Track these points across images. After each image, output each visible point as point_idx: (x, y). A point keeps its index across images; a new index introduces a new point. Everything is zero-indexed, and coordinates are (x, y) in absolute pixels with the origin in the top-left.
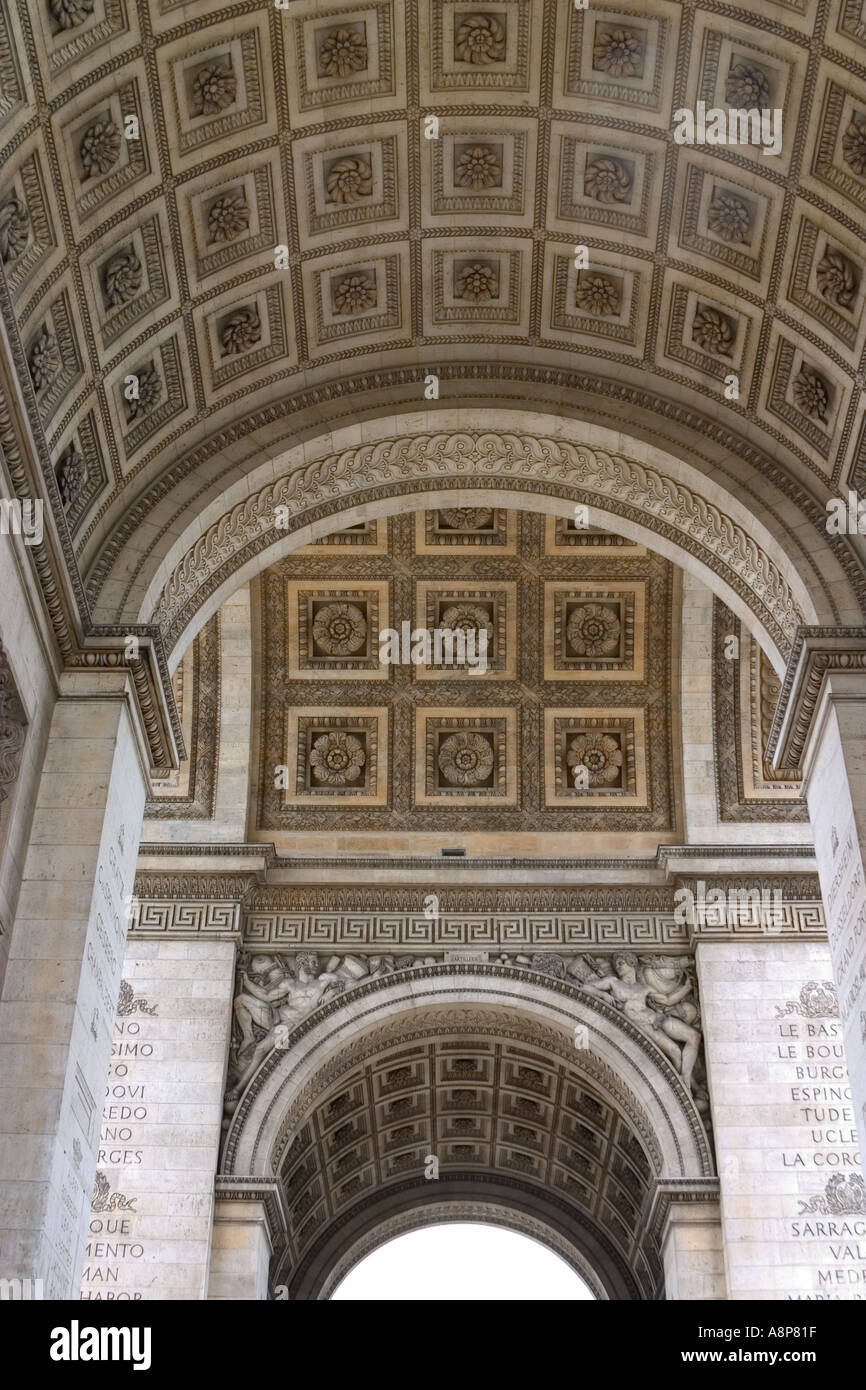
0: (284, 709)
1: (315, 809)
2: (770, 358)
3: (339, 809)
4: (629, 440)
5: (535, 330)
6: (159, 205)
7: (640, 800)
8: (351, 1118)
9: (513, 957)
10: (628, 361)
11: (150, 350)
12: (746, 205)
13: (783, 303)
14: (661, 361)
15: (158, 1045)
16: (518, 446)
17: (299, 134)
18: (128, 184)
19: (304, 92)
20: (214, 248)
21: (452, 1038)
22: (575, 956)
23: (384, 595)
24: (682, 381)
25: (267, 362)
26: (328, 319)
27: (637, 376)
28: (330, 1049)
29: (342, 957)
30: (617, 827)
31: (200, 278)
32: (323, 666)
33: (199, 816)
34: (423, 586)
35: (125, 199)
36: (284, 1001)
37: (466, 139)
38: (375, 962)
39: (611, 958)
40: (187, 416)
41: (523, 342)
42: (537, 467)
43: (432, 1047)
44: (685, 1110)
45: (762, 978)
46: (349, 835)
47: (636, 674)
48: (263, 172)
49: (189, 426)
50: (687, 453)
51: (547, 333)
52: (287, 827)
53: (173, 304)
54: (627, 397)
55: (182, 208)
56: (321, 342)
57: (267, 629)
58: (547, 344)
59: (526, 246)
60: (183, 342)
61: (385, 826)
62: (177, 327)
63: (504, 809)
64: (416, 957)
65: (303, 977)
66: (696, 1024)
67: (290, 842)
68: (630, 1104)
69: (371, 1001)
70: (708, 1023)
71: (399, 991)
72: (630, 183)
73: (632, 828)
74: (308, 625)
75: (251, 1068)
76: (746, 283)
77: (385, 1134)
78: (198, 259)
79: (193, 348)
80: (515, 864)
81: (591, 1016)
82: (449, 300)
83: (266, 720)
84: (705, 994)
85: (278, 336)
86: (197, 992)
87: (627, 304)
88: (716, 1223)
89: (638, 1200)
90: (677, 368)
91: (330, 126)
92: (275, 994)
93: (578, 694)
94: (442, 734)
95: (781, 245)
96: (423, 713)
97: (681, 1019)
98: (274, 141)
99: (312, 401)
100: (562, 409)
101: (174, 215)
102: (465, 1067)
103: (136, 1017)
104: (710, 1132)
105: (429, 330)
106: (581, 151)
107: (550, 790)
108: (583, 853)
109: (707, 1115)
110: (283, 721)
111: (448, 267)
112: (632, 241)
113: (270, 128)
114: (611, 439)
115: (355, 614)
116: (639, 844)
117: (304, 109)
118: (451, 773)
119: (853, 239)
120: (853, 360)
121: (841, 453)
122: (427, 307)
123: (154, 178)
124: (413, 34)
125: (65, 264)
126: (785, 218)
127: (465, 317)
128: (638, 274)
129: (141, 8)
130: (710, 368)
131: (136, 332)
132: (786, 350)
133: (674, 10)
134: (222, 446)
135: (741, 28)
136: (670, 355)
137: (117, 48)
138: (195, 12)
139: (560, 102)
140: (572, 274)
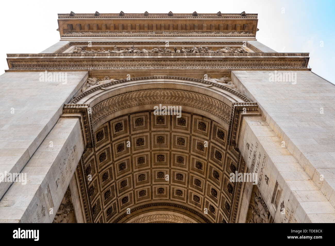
2: (205, 204)
4: (184, 216)
5: (170, 198)
6: (114, 184)
10: (184, 203)
11: (111, 205)
12: (200, 181)
13: (206, 196)
14: (189, 203)
16: (168, 216)
17: (135, 172)
18: (110, 181)
19: (136, 166)
20: (122, 189)
24: (192, 206)
25: (129, 204)
26: (138, 198)
27: (186, 205)
31: (119, 193)
35: (109, 184)
37: (159, 172)
40: (116, 214)
41: (168, 200)
42: (171, 219)
48: (130, 177)
49: (117, 215)
51: (171, 199)
53: (115, 198)
54: (184, 209)
55: (117, 184)
56: (137, 201)
58: (172, 200)
59: (168, 186)
60: (116, 203)
62: (116, 201)
72: (183, 178)
76: (200, 192)
78: (119, 191)
79: (118, 204)
82: (157, 194)
85: (131, 201)
87: (183, 194)
90: (191, 204)
91: (139, 171)
95: (205, 188)
98: (131, 173)
99: (136, 210)
100: (174, 211)
101: (116, 185)
105: (154, 198)
106: (176, 173)
111: (156, 189)
112: (183, 186)
113: (130, 171)
117: (135, 169)
119: (216, 188)
120: (217, 205)
121: (217, 219)
122: (153, 195)
123: (113, 180)
124: (151, 158)
125: (99, 194)
126: (206, 184)
127: (159, 196)
128: (185, 190)
129: (113, 158)
130: (196, 204)
131: (109, 203)
132: (207, 203)
133: (188, 155)
134: (122, 218)
135: (197, 158)
136: (190, 202)
137: (109, 163)
138: (120, 157)
139: (172, 167)
140: (175, 190)
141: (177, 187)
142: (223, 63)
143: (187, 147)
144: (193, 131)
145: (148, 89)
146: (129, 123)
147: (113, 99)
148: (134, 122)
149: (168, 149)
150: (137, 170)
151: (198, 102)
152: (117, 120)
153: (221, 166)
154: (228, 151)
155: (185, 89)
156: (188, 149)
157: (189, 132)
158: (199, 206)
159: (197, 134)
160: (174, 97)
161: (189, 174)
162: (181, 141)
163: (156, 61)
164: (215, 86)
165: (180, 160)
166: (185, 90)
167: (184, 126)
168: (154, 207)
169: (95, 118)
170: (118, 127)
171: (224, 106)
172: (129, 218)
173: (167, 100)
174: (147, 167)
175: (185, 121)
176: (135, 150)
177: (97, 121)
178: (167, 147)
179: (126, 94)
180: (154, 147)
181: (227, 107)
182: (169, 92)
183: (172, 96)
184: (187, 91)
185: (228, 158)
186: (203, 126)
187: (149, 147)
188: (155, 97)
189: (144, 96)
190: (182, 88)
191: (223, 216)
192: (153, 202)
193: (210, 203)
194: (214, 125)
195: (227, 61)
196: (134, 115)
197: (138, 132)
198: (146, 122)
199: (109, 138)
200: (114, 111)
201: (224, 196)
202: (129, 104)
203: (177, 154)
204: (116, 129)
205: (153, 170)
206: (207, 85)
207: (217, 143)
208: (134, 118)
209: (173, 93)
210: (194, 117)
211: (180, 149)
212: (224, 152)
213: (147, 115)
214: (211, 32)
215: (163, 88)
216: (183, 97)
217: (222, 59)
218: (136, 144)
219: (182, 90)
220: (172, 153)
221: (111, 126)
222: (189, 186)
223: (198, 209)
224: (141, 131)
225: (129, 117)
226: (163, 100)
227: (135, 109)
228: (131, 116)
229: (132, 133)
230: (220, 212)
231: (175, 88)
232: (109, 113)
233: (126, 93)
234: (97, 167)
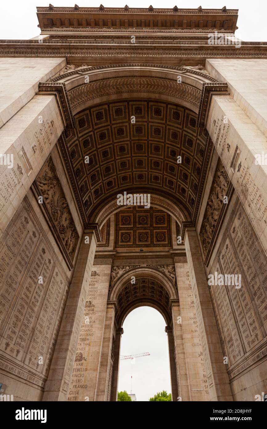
0: (119, 231)
1: (123, 245)
2: (178, 187)
3: (126, 245)
5: (148, 183)
6: (99, 169)
7: (167, 243)
8: (128, 290)
9: (150, 265)
10: (160, 187)
11: (98, 187)
13: (179, 180)
15: (100, 281)
17: (117, 160)
18: (94, 166)
19: (118, 154)
20: (106, 174)
21: (142, 278)
22: (158, 265)
23: (132, 215)
24: (167, 189)
25: (114, 188)
26: (122, 182)
27: (162, 189)
28: (124, 280)
29: (126, 266)
30: (164, 246)
31: (104, 177)
32: (124, 225)
33: (107, 246)
34: (137, 214)
35: (94, 168)
36: (118, 273)
37: (138, 160)
38: (131, 267)
39: (163, 265)
40: (103, 195)
41: (147, 184)
43: (139, 279)
44: (174, 288)
45: (184, 268)
46: (127, 248)
47: (166, 225)
48: (112, 164)
49: (104, 196)
50: (168, 199)
51: (150, 183)
52: (119, 248)
53: (101, 181)
54: (160, 191)
55: (102, 169)
57: (117, 220)
58: (150, 185)
59: (147, 173)
60: (102, 185)
61: (132, 247)
62: (101, 184)
63: (149, 244)
64: (136, 266)
65: (121, 269)
66: (175, 275)
67: (120, 250)
68: (167, 288)
69: (130, 272)
70: (177, 274)
71: (134, 271)
72: (159, 165)
73: (166, 246)
74: (122, 220)
75: (113, 283)
76: (174, 177)
77: (133, 292)
78: (104, 175)
79: (104, 186)
80: (150, 252)
81: (160, 274)
82: (137, 179)
83: (116, 233)
84: (176, 270)
85: (115, 185)
86: (106, 272)
87: (160, 180)
88: (179, 306)
89: (169, 301)
90: (166, 188)
91: (121, 159)
92: (117, 272)
93: (158, 228)
94: (140, 234)
95: (178, 173)
96: (138, 231)
97: (173, 274)
98: (114, 160)
101: (101, 170)
102: (144, 282)
103: (97, 276)
104: (178, 291)
105: (135, 183)
106: (153, 161)
107: (155, 241)
108: (159, 250)
109: (177, 289)
110: (119, 233)
111: (137, 175)
112: (160, 172)
113: (113, 159)
114: (158, 197)
115: (128, 218)
116: (167, 249)
117: (117, 156)
118: (141, 239)
119: (186, 172)
120: (188, 187)
121: (187, 199)
122: (134, 180)
123: (98, 166)
124: (131, 147)
125: (86, 176)
126: (178, 169)
127: (139, 181)
128: (161, 176)
129: (96, 145)
130: (170, 188)
131: (96, 185)
132: (179, 185)
133: (163, 144)
134: (108, 199)
135: (171, 146)
136: (165, 186)
137: (93, 150)
138: (103, 145)
139: (150, 155)
140: (153, 176)
141: (154, 173)
142: (199, 52)
143: (162, 137)
144: (168, 121)
145: (125, 77)
146: (109, 112)
147: (91, 85)
148: (114, 112)
149: (146, 138)
150: (119, 157)
151: (172, 90)
152: (97, 108)
153: (192, 152)
154: (199, 137)
155: (160, 76)
156: (164, 138)
157: (164, 122)
159: (171, 124)
160: (150, 86)
161: (164, 161)
162: (157, 131)
163: (133, 49)
164: (189, 72)
165: (157, 149)
166: (160, 78)
167: (160, 117)
169: (74, 102)
170: (99, 116)
171: (196, 91)
173: (144, 89)
174: (128, 156)
175: (161, 112)
176: (116, 139)
177: (76, 105)
178: (145, 137)
179: (104, 81)
180: (133, 137)
181: (198, 92)
182: (145, 80)
183: (148, 84)
184: (162, 78)
185: (198, 143)
186: (177, 115)
187: (129, 137)
188: (132, 86)
189: (121, 83)
190: (158, 75)
191: (192, 195)
192: (134, 186)
193: (182, 186)
194: (187, 113)
195: (203, 50)
196: (113, 105)
197: (118, 122)
198: (125, 112)
199: (91, 126)
200: (92, 98)
201: (193, 178)
202: (107, 91)
203: (154, 144)
204: (97, 118)
205: (133, 158)
206: (181, 72)
207: (189, 131)
208: (114, 108)
209: (148, 81)
210: (169, 106)
211: (157, 138)
212: (195, 139)
213: (125, 106)
214: (190, 29)
215: (139, 75)
216: (158, 85)
217: (198, 48)
218: (116, 133)
219: (158, 77)
220: (150, 142)
221: (92, 114)
222: (165, 172)
223: (172, 191)
224: (121, 121)
225: (109, 107)
226: (139, 88)
227: (114, 97)
228: (111, 105)
229: (113, 122)
230: (189, 192)
231: (150, 76)
232: (88, 99)
233: (104, 79)
234: (81, 152)
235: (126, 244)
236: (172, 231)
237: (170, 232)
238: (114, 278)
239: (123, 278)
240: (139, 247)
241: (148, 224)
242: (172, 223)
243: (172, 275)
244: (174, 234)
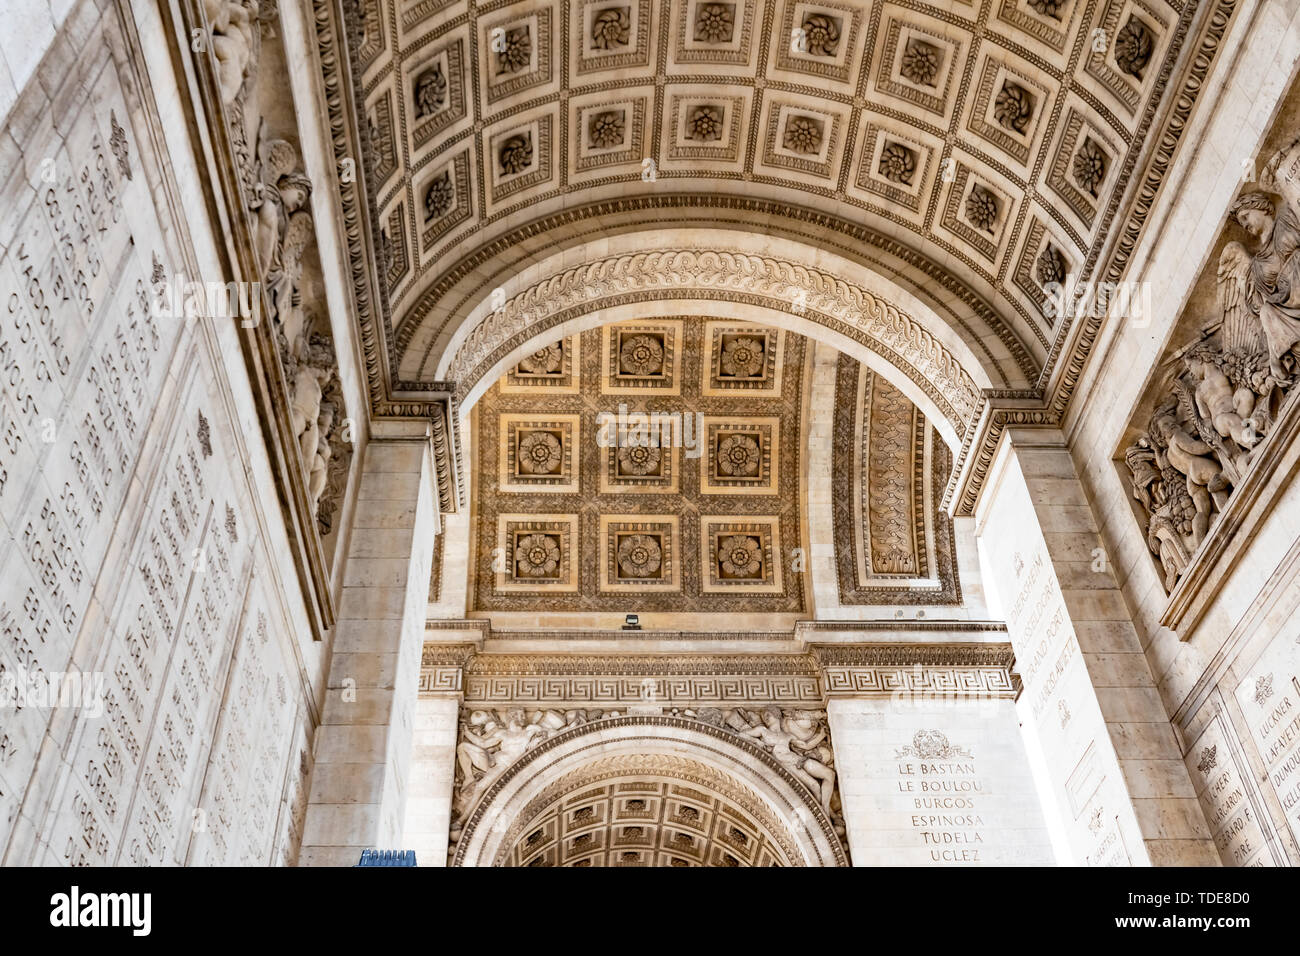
0: (495, 514)
1: (520, 595)
3: (540, 594)
4: (824, 255)
5: (749, 166)
6: (465, 30)
7: (777, 589)
8: (543, 850)
9: (681, 711)
10: (824, 192)
11: (446, 161)
12: (936, 50)
13: (963, 133)
14: (851, 191)
16: (732, 262)
18: (441, 7)
20: (501, 78)
21: (631, 779)
22: (731, 710)
23: (576, 426)
24: (867, 207)
25: (535, 183)
27: (833, 205)
29: (544, 712)
30: (759, 609)
31: (490, 102)
32: (526, 481)
35: (436, 23)
36: (497, 747)
38: (572, 716)
39: (761, 711)
40: (471, 223)
41: (737, 177)
42: (746, 280)
43: (612, 787)
44: (827, 834)
45: (882, 727)
46: (547, 615)
47: (772, 490)
48: (545, 14)
49: (472, 231)
52: (499, 609)
53: (467, 123)
54: (821, 222)
55: (481, 38)
56: (578, 170)
57: (482, 452)
58: (758, 179)
59: (748, 93)
60: (473, 157)
61: (576, 608)
62: (469, 142)
63: (671, 594)
64: (604, 710)
65: (513, 728)
66: (830, 764)
67: (502, 620)
69: (570, 746)
70: (841, 762)
71: (592, 738)
72: (838, 38)
73: (772, 609)
74: (515, 449)
75: (472, 803)
76: (931, 118)
78: (490, 88)
79: (480, 163)
80: (682, 636)
81: (744, 758)
82: (681, 141)
83: (481, 524)
84: (836, 740)
85: (546, 164)
86: (427, 740)
87: (826, 143)
90: (865, 197)
92: (490, 743)
93: (727, 504)
94: (621, 534)
95: (964, 85)
96: (606, 519)
97: (819, 760)
99: (568, 220)
100: (770, 230)
101: (474, 43)
102: (636, 805)
105: (664, 166)
106: (799, 10)
107: (705, 580)
108: (734, 629)
109: (844, 839)
110: (494, 525)
111: (683, 111)
112: (835, 87)
114: (809, 255)
115: (552, 441)
116: (777, 621)
118: (628, 568)
119: (1033, 70)
121: (1007, 256)
122: (664, 144)
125: (390, 67)
126: (971, 59)
127: (694, 154)
128: (837, 117)
130: (892, 195)
131: (436, 142)
134: (497, 251)
136: (859, 185)
140: (782, 119)
141: (796, 98)
158: (906, 205)
161: (877, 10)
168: (664, 213)
172: (535, 252)
191: (1052, 225)
193: (981, 172)
223: (900, 221)
230: (1035, 210)
235: (537, 588)
236: (812, 524)
237: (796, 529)
238: (479, 777)
239: (526, 773)
240: (615, 609)
241: (664, 482)
242: (812, 478)
243: (811, 765)
244: (821, 541)
